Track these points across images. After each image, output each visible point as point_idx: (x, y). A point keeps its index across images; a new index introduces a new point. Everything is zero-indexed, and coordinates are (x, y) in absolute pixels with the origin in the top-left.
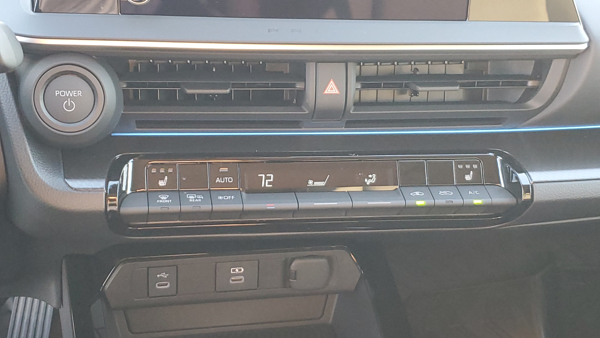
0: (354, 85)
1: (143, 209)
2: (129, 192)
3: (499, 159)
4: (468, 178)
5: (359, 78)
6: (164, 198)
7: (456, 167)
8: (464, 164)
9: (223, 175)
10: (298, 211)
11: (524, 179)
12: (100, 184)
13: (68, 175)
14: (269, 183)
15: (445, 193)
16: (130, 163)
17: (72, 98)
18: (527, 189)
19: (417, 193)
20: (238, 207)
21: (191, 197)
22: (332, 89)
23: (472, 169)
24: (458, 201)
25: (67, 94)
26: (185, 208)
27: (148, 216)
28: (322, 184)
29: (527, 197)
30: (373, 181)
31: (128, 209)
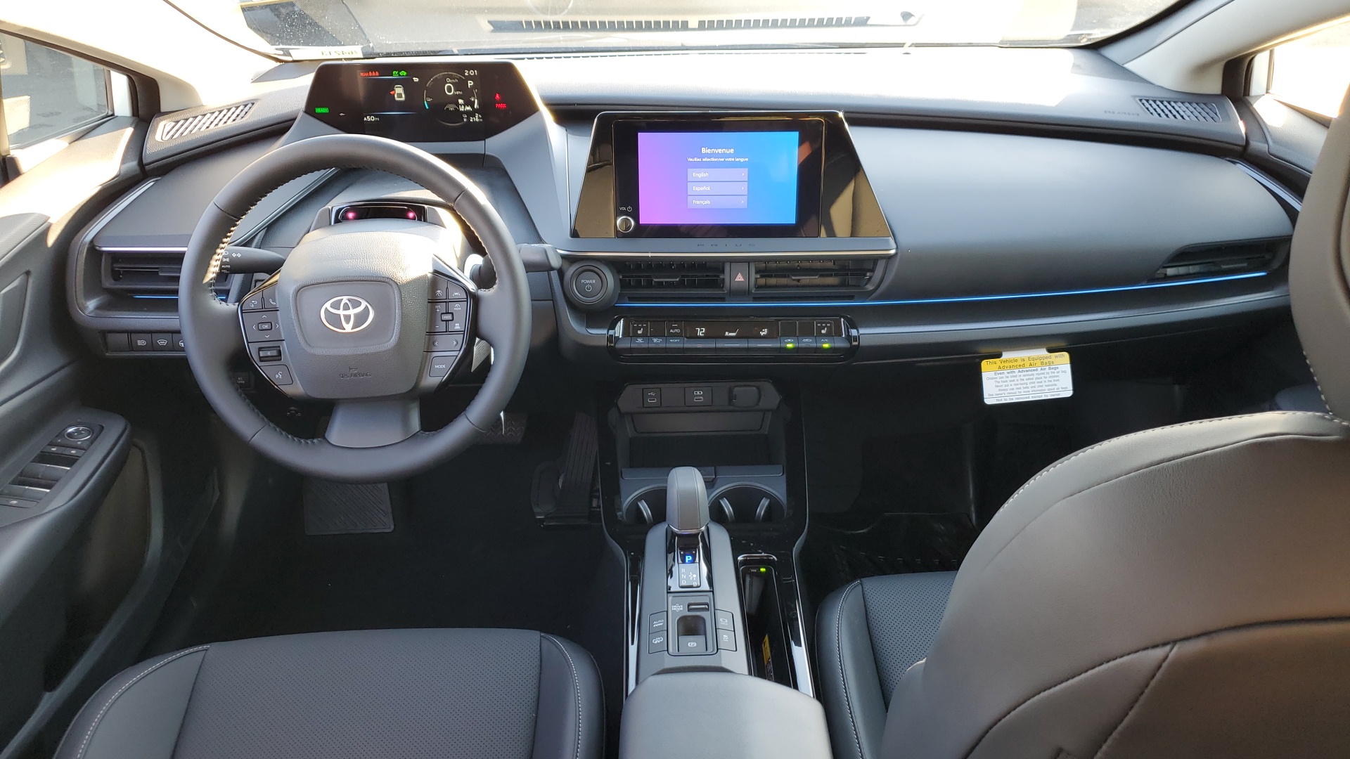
0: (753, 276)
1: (628, 345)
2: (620, 337)
3: (842, 320)
4: (823, 332)
5: (757, 272)
6: (640, 340)
7: (817, 325)
8: (821, 323)
9: (674, 328)
10: (716, 349)
11: (854, 332)
12: (605, 332)
13: (589, 326)
14: (702, 333)
15: (807, 340)
16: (622, 321)
17: (590, 284)
18: (855, 338)
19: (789, 340)
20: (680, 346)
21: (655, 340)
22: (740, 278)
23: (826, 326)
24: (814, 345)
25: (588, 282)
26: (651, 345)
27: (630, 350)
28: (734, 334)
29: (856, 343)
30: (765, 333)
31: (619, 345)
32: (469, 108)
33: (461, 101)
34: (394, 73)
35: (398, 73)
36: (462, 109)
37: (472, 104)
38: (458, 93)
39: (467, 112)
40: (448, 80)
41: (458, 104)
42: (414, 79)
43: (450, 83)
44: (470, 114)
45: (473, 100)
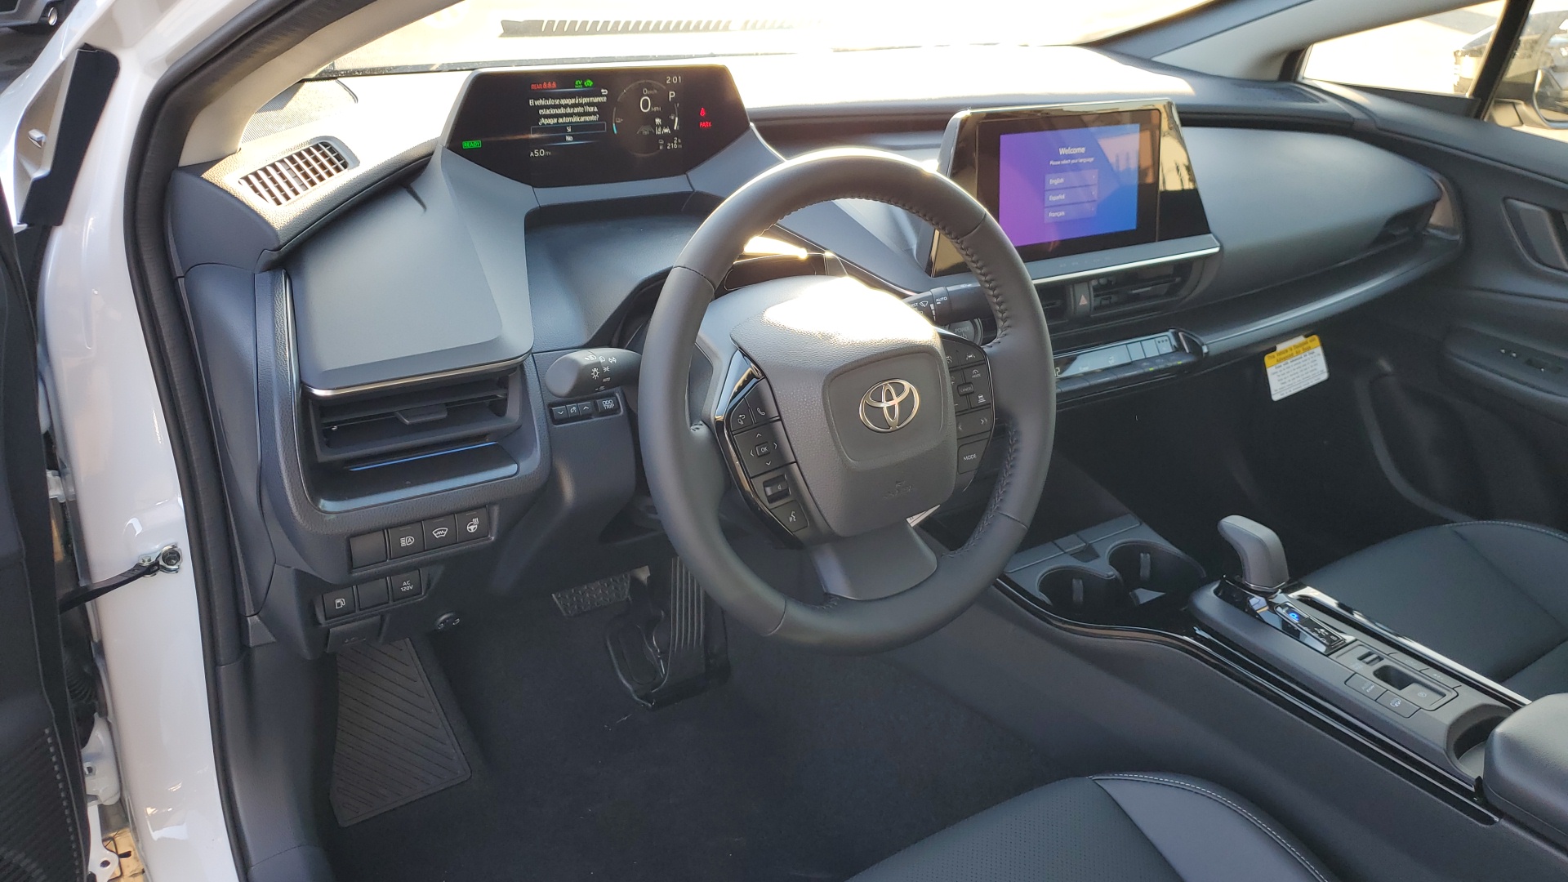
0: (1094, 296)
5: (1095, 292)
22: (1082, 301)
24: (1171, 364)
29: (1205, 356)
32: (666, 130)
33: (658, 121)
34: (577, 83)
35: (583, 84)
36: (658, 132)
37: (670, 124)
38: (655, 109)
39: (664, 137)
40: (646, 91)
41: (654, 125)
42: (603, 91)
43: (647, 95)
44: (668, 138)
45: (673, 118)
